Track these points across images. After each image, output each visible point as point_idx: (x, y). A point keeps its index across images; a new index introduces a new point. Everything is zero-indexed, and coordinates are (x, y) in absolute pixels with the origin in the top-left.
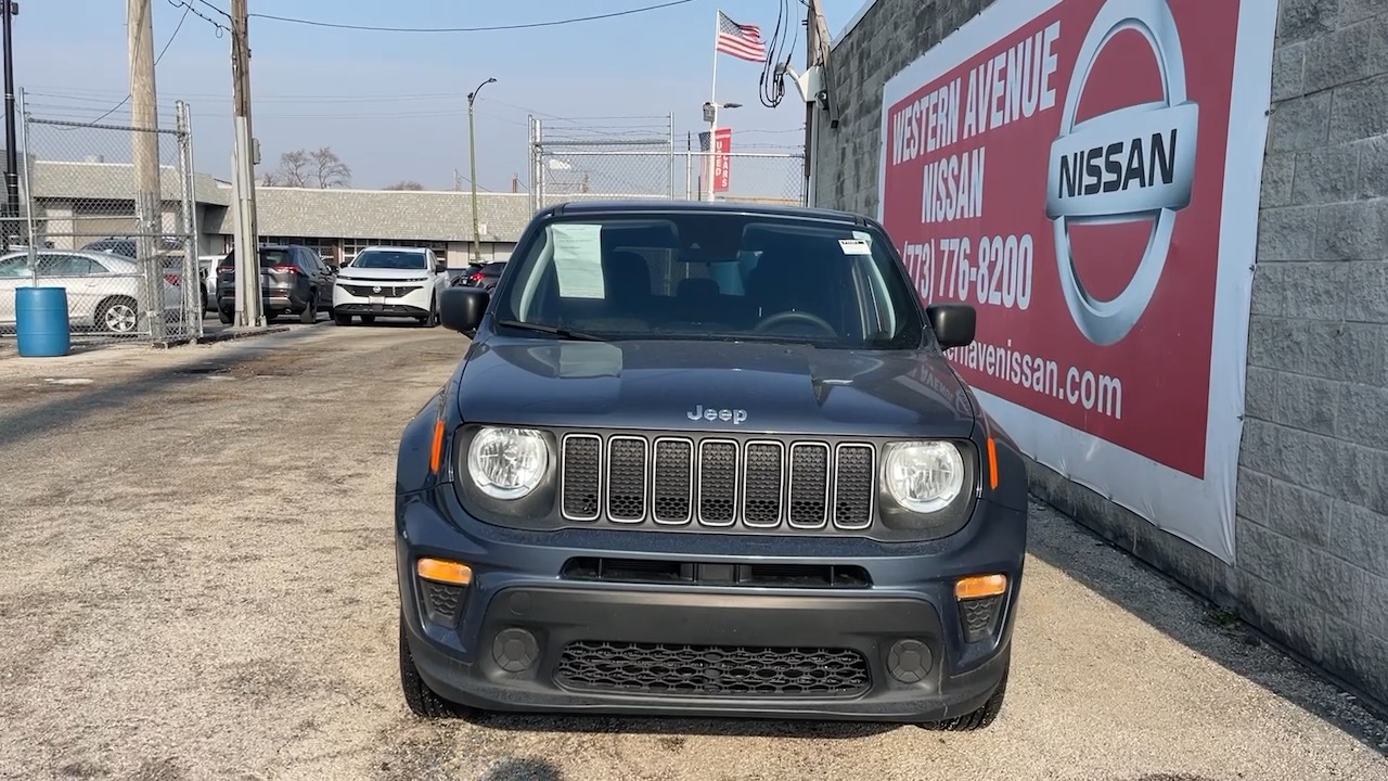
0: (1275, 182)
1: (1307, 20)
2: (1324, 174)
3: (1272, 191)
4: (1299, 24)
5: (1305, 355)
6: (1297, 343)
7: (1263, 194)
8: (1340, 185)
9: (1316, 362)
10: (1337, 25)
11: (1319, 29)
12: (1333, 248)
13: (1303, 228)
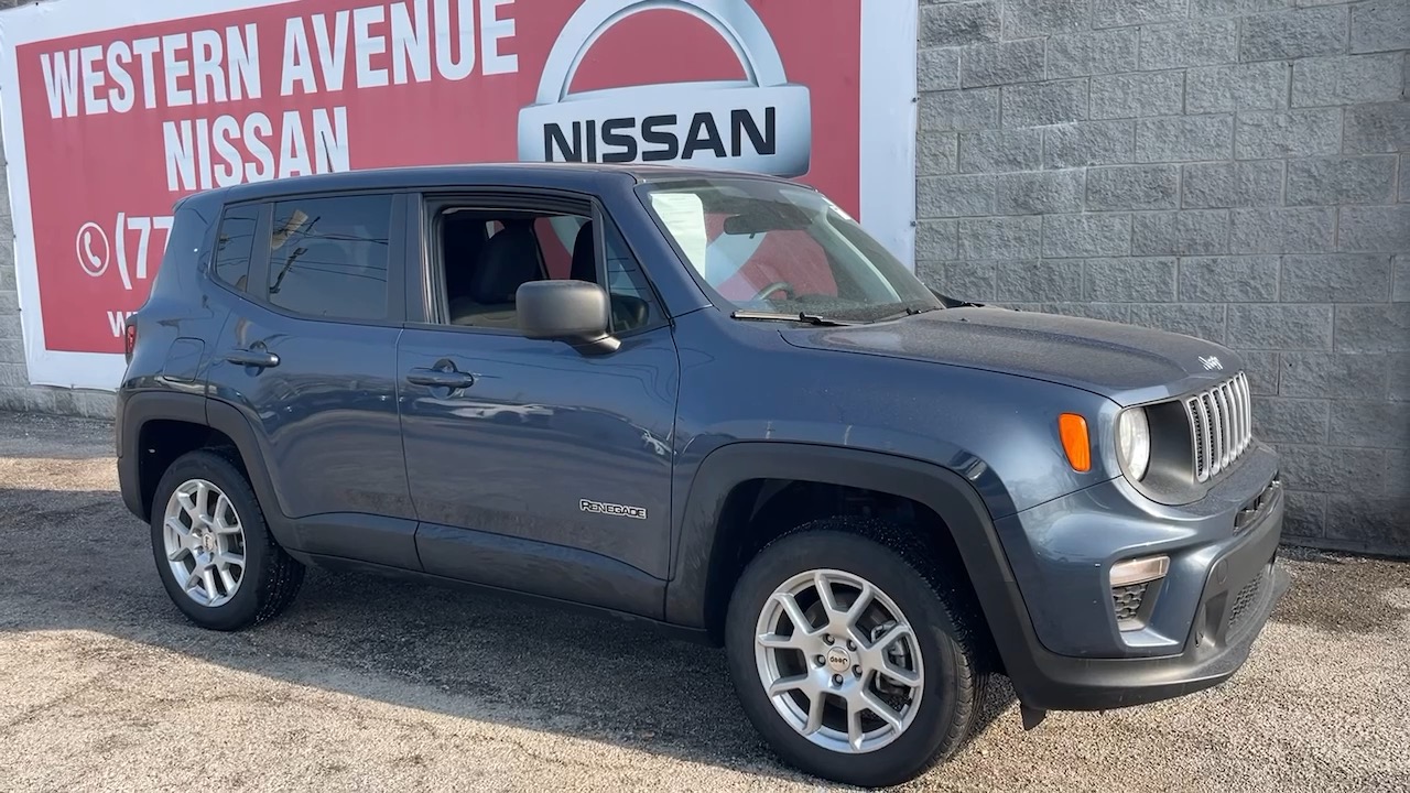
0: (935, 155)
1: (962, 31)
2: (998, 150)
3: (930, 163)
4: (951, 33)
5: (994, 287)
6: (984, 279)
7: (919, 165)
8: (1020, 159)
9: (1009, 290)
10: (1000, 39)
11: (978, 39)
12: (1025, 205)
13: (978, 189)
